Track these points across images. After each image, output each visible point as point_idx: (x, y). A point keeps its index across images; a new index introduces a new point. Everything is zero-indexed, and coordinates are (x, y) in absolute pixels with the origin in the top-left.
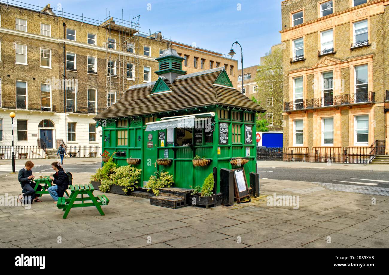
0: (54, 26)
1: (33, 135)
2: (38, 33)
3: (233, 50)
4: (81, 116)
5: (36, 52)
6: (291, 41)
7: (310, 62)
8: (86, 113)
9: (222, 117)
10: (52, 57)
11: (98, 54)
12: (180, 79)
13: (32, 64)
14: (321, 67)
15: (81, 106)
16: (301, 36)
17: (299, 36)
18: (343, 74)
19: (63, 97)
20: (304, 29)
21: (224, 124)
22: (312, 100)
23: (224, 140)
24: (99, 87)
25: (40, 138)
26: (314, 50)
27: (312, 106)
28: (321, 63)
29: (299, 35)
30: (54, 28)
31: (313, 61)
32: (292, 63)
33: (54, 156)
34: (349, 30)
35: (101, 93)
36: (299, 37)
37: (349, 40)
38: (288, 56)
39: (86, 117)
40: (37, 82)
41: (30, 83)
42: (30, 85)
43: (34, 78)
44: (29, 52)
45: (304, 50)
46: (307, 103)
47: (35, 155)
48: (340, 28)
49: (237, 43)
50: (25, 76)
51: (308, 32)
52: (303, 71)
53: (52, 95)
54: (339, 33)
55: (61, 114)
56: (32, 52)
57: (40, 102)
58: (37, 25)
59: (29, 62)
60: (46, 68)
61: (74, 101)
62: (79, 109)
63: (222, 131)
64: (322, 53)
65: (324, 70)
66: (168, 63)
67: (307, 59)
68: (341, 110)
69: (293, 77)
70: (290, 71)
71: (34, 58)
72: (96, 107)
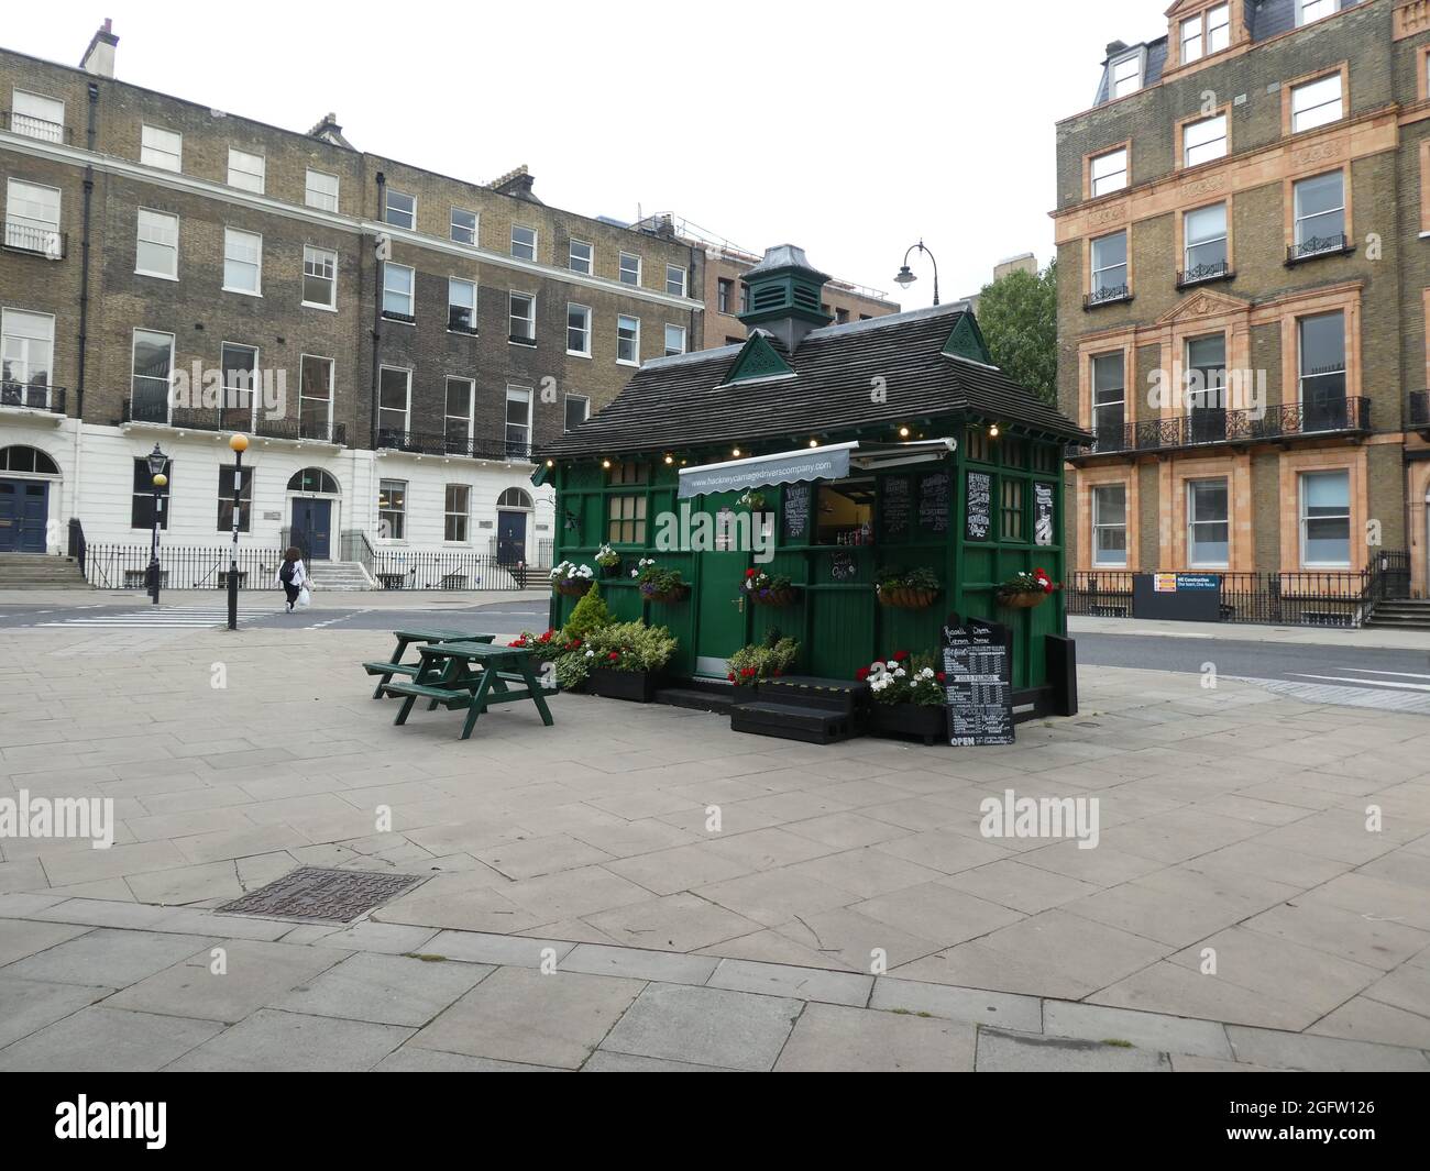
0: (347, 182)
1: (268, 516)
2: (299, 198)
3: (908, 269)
4: (424, 462)
5: (292, 258)
6: (1086, 241)
7: (1147, 307)
8: (440, 452)
9: (975, 455)
10: (338, 277)
11: (480, 274)
12: (819, 339)
13: (277, 295)
14: (1184, 322)
15: (422, 429)
16: (1121, 227)
17: (1114, 225)
18: (1260, 341)
19: (368, 400)
20: (1129, 203)
21: (978, 477)
22: (1157, 423)
23: (979, 526)
24: (482, 375)
25: (289, 524)
26: (1161, 268)
27: (1157, 442)
28: (1186, 308)
29: (1112, 223)
30: (347, 188)
31: (1158, 303)
32: (1088, 309)
33: (336, 583)
34: (1278, 205)
35: (489, 391)
36: (1113, 230)
37: (1279, 235)
38: (1077, 287)
39: (440, 464)
40: (290, 350)
41: (266, 352)
42: (266, 358)
43: (281, 336)
44: (269, 257)
45: (1129, 269)
46: (1137, 433)
47: (267, 580)
48: (1250, 198)
49: (921, 247)
50: (253, 331)
51: (1144, 215)
52: (1126, 333)
53: (336, 394)
54: (1246, 214)
55: (359, 453)
56: (278, 258)
57: (297, 414)
58: (295, 175)
59: (268, 289)
60: (319, 310)
61: (404, 413)
62: (419, 439)
63: (974, 499)
64: (1187, 280)
65: (1193, 330)
66: (784, 289)
67: (1138, 298)
68: (1253, 456)
69: (1091, 352)
70: (1081, 334)
71: (283, 277)
72: (471, 435)
